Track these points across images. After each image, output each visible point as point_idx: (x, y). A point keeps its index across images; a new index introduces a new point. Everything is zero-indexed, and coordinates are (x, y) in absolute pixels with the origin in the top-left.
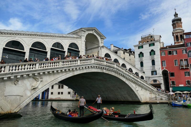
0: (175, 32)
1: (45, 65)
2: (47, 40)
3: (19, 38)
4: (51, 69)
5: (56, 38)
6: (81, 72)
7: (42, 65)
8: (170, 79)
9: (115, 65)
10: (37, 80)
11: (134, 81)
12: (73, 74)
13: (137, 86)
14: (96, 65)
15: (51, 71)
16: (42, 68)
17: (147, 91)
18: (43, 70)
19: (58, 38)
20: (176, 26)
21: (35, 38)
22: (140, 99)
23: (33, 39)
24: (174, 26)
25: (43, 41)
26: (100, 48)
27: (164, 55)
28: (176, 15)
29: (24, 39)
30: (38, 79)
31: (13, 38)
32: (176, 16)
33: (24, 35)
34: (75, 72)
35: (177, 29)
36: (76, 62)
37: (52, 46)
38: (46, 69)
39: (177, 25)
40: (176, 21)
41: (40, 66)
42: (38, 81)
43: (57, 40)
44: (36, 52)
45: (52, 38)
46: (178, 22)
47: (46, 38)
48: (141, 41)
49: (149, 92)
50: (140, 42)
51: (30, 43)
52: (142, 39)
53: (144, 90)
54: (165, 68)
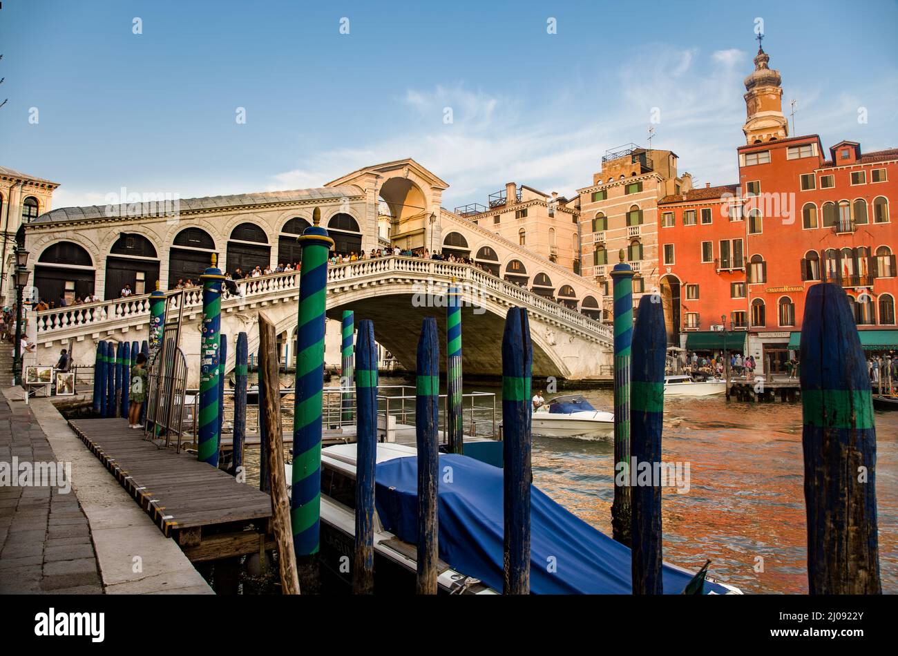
0: (752, 127)
1: (260, 286)
2: (268, 215)
3: (202, 220)
4: (276, 294)
5: (292, 207)
6: (358, 296)
7: (254, 287)
8: (685, 307)
9: (468, 270)
10: (246, 321)
11: (540, 316)
12: (334, 304)
13: (550, 331)
14: (400, 274)
15: (275, 299)
16: (254, 294)
17: (595, 346)
18: (256, 297)
19: (298, 207)
20: (757, 105)
21: (239, 214)
22: (561, 370)
23: (234, 219)
24: (750, 105)
25: (258, 219)
26: (429, 220)
27: (667, 226)
28: (762, 59)
29: (213, 220)
30: (247, 318)
31: (188, 221)
32: (761, 64)
33: (210, 211)
34: (340, 298)
35: (758, 115)
36: (342, 271)
37: (283, 231)
38: (264, 296)
39: (759, 102)
40: (759, 86)
41: (249, 289)
42: (247, 323)
43: (296, 211)
44: (243, 251)
45: (282, 208)
46: (764, 91)
47: (267, 209)
48: (600, 174)
49: (602, 349)
50: (597, 177)
51: (226, 228)
52: (604, 166)
53: (580, 343)
54: (669, 270)
